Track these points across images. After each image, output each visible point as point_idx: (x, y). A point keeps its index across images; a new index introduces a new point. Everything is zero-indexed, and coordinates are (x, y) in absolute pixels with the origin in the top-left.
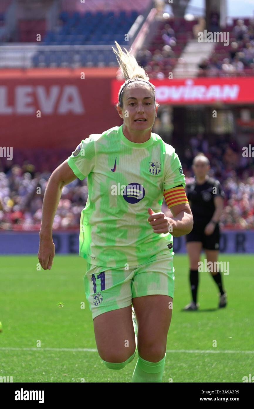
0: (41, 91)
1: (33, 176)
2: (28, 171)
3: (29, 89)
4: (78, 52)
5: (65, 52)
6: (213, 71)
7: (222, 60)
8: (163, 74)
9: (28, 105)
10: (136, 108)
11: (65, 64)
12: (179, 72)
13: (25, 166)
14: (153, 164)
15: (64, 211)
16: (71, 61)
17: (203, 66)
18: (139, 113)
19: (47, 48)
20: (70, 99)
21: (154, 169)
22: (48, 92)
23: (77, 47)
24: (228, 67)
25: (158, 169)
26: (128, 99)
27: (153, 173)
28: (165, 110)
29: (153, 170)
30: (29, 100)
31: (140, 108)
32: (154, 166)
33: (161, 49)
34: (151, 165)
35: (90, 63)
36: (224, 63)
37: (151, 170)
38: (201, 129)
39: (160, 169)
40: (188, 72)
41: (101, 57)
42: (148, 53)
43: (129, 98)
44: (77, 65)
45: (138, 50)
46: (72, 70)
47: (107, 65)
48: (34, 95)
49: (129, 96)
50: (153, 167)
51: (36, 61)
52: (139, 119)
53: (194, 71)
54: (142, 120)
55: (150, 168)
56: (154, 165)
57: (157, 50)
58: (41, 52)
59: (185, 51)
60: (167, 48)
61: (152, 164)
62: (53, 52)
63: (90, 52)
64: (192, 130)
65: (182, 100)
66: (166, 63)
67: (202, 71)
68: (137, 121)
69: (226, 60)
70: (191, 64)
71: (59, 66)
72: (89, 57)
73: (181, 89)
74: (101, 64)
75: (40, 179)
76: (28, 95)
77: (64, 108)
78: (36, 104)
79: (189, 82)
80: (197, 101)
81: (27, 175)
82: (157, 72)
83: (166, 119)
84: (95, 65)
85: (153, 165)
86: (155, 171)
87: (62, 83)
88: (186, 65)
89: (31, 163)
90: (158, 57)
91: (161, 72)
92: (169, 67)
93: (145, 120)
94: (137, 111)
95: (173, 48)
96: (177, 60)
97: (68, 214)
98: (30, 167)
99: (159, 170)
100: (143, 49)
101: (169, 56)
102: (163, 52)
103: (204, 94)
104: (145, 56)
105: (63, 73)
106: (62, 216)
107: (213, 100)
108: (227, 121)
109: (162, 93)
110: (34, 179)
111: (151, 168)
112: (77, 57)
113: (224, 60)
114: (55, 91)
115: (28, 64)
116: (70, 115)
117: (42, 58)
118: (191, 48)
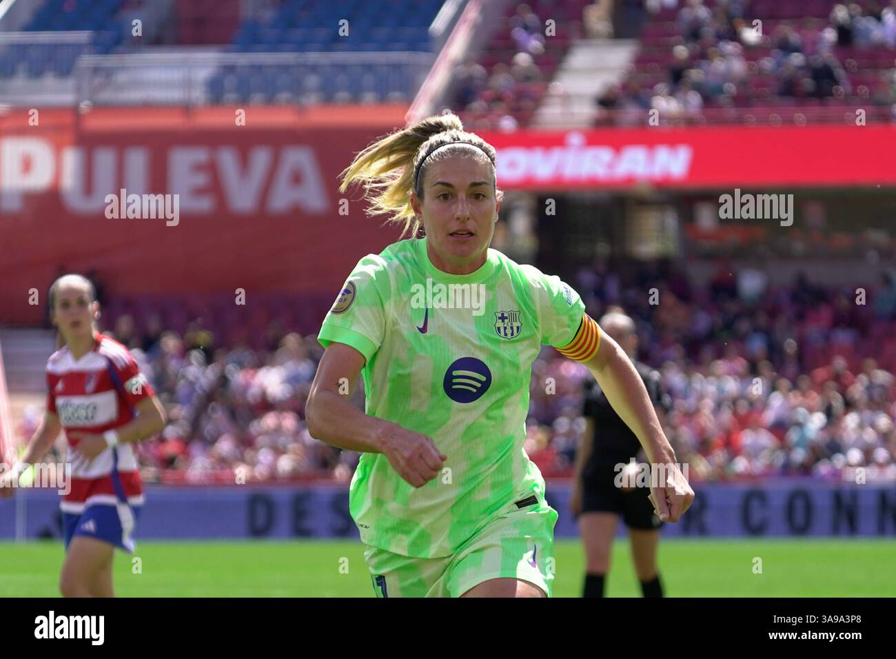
0: (228, 159)
1: (209, 357)
2: (196, 347)
3: (199, 155)
4: (314, 69)
5: (285, 68)
6: (630, 113)
7: (651, 87)
8: (514, 120)
9: (198, 192)
10: (454, 207)
11: (284, 96)
12: (551, 115)
13: (190, 335)
14: (503, 314)
15: (282, 440)
16: (298, 89)
17: (607, 102)
18: (458, 218)
19: (243, 59)
20: (297, 179)
21: (505, 325)
22: (244, 162)
23: (313, 57)
24: (665, 105)
25: (515, 325)
26: (435, 185)
27: (506, 335)
28: (518, 203)
29: (505, 328)
30: (201, 180)
31: (462, 208)
32: (506, 321)
33: (509, 63)
34: (500, 318)
35: (343, 95)
36: (656, 94)
37: (499, 329)
38: (602, 249)
39: (519, 325)
40: (572, 114)
41: (368, 79)
42: (478, 70)
43: (437, 182)
44: (311, 100)
45: (455, 64)
46: (301, 110)
47: (383, 99)
48: (212, 169)
49: (437, 179)
50: (503, 321)
51: (216, 89)
52: (458, 231)
53: (585, 112)
54: (464, 233)
55: (497, 326)
56: (506, 318)
57: (500, 64)
58: (229, 69)
59: (565, 65)
60: (523, 59)
61: (500, 315)
62: (257, 68)
63: (342, 67)
64: (582, 250)
65: (558, 181)
66: (520, 95)
67: (605, 113)
68: (455, 235)
69: (662, 87)
70: (580, 97)
71: (270, 101)
72: (342, 79)
73: (556, 155)
74: (369, 97)
75: (227, 364)
76: (198, 168)
77: (282, 199)
78: (216, 188)
79: (575, 140)
80: (593, 183)
81: (196, 355)
82: (500, 116)
83: (521, 224)
84: (356, 99)
85: (503, 318)
86: (509, 331)
87: (278, 139)
88: (567, 98)
89: (204, 327)
90: (501, 81)
91: (508, 114)
92: (527, 103)
93: (471, 234)
94: (454, 215)
95: (537, 59)
96: (546, 88)
97: (292, 446)
98: (204, 337)
99: (518, 328)
100: (466, 61)
101: (527, 78)
102: (515, 68)
103: (610, 166)
104: (471, 78)
105: (281, 118)
106: (279, 451)
107: (630, 180)
108: (663, 228)
109: (512, 165)
110: (212, 365)
111: (500, 324)
112: (312, 81)
113: (656, 87)
114: (261, 158)
115: (199, 95)
116: (297, 215)
117: (230, 82)
118: (581, 58)
